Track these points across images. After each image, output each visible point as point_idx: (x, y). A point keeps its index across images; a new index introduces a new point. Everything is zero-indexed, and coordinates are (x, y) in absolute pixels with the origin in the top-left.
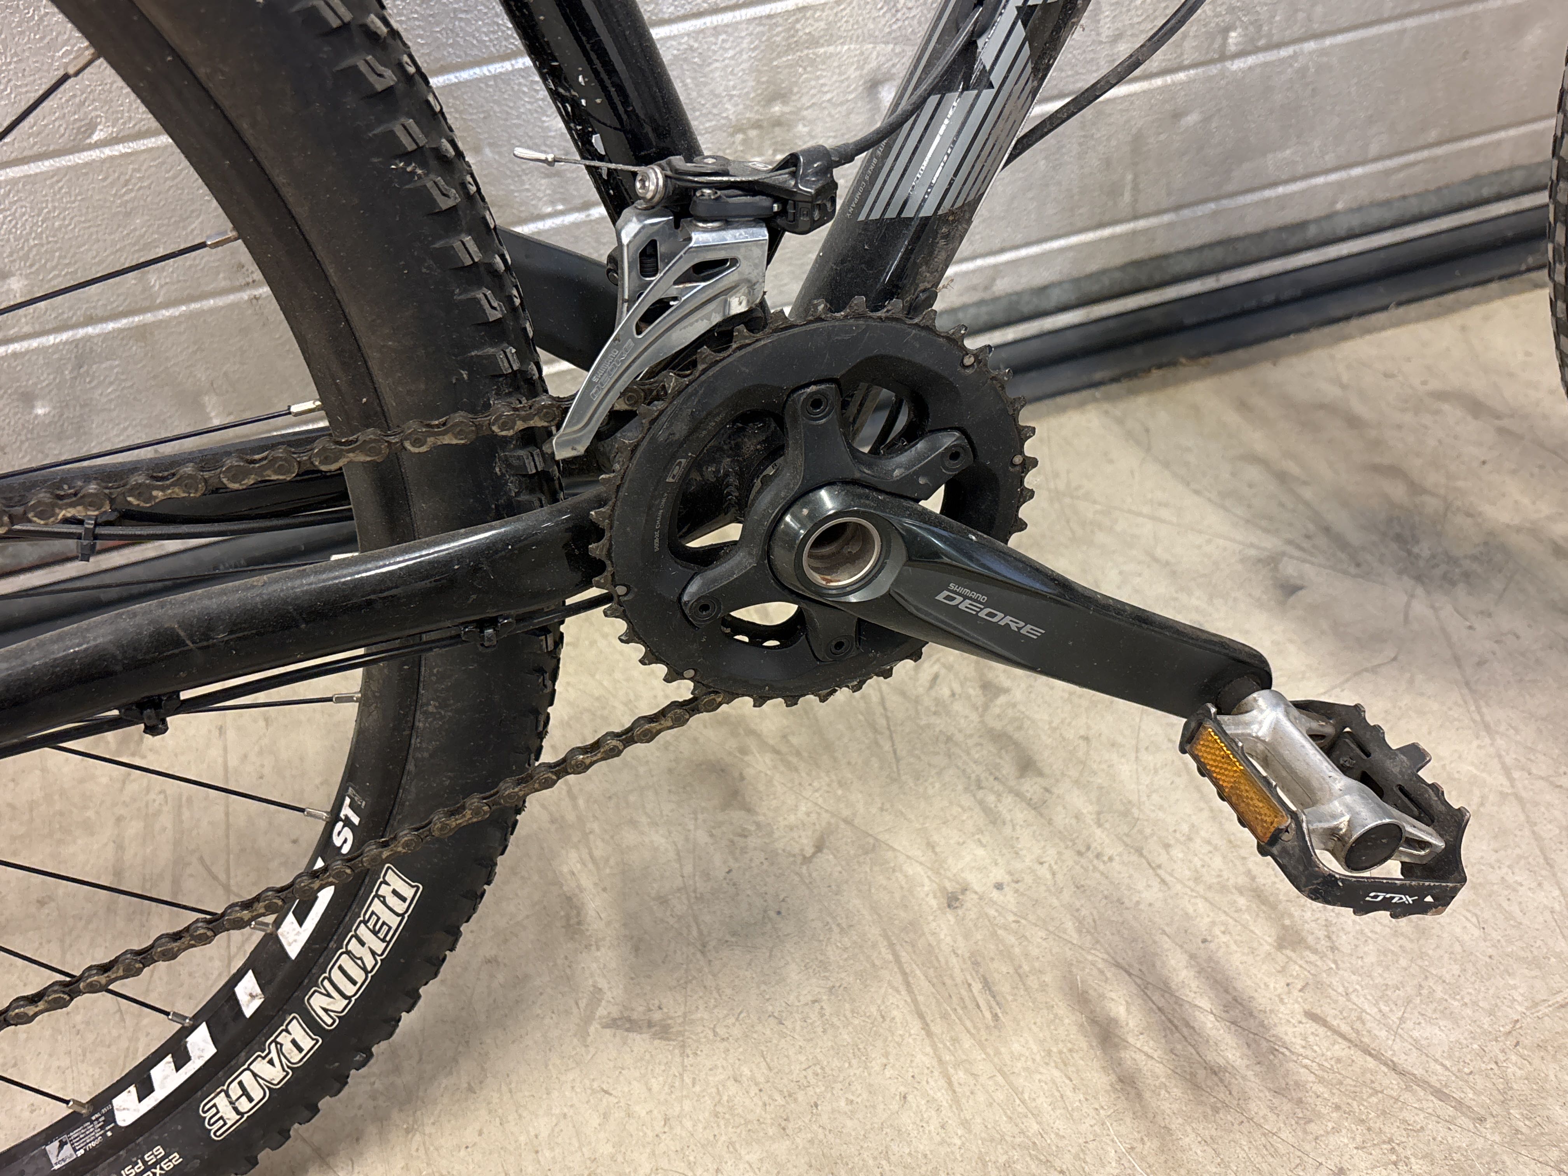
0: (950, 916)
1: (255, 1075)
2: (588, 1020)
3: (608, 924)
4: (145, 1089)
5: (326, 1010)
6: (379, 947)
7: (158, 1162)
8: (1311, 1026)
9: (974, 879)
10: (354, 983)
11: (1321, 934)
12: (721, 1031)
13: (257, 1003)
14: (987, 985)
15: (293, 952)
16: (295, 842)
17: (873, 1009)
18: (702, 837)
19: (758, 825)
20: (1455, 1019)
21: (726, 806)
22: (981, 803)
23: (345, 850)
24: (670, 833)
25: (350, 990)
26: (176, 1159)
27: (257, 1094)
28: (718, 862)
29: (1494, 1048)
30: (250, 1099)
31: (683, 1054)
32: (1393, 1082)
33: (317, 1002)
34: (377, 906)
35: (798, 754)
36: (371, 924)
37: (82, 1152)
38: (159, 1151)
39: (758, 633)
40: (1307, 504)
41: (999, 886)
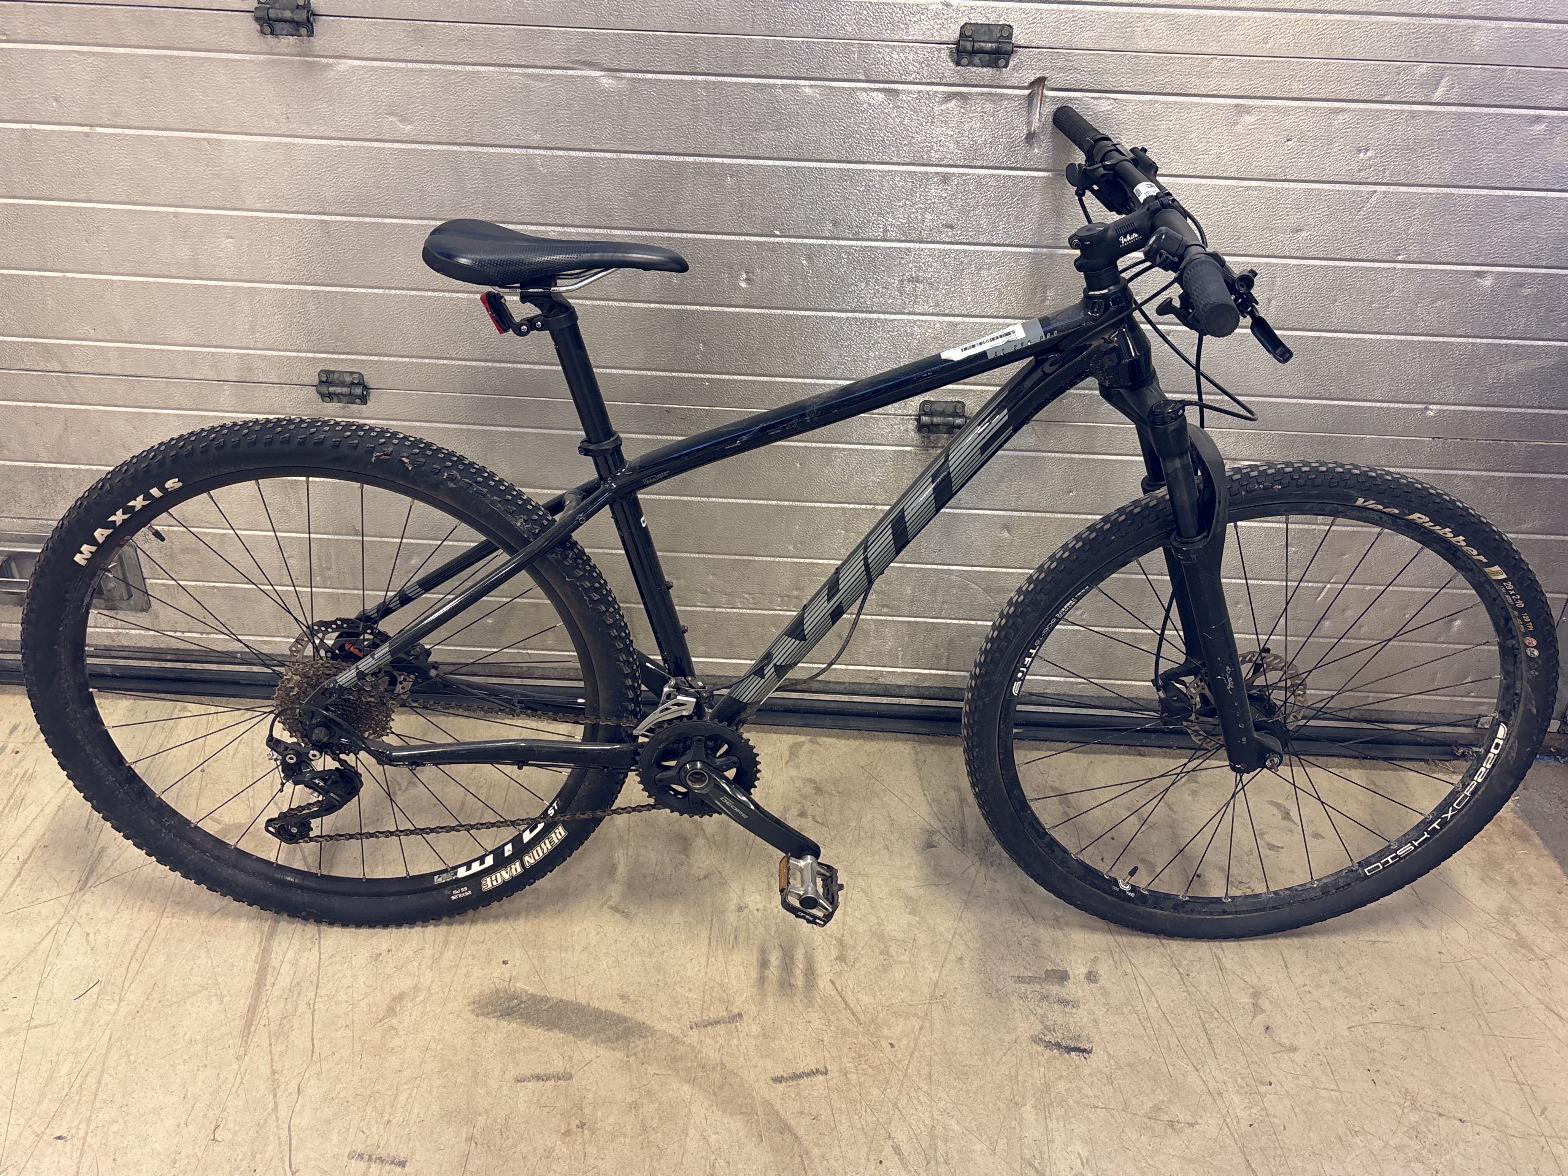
0: (737, 914)
1: (501, 875)
2: (604, 904)
3: (623, 877)
4: (469, 868)
5: (528, 862)
6: (550, 847)
7: (464, 892)
8: (829, 984)
9: (751, 906)
10: (539, 856)
11: (852, 960)
12: (645, 922)
13: (510, 853)
14: (736, 938)
15: (525, 841)
17: (696, 932)
18: (667, 860)
19: (689, 863)
20: (874, 996)
21: (681, 853)
22: (769, 882)
25: (537, 858)
26: (470, 893)
27: (500, 881)
28: (669, 870)
29: (880, 1008)
30: (497, 882)
31: (630, 924)
32: (842, 1006)
33: (526, 858)
34: (553, 835)
35: (715, 843)
36: (549, 840)
37: (444, 881)
38: (466, 889)
39: (677, 792)
40: (963, 815)
41: (758, 910)
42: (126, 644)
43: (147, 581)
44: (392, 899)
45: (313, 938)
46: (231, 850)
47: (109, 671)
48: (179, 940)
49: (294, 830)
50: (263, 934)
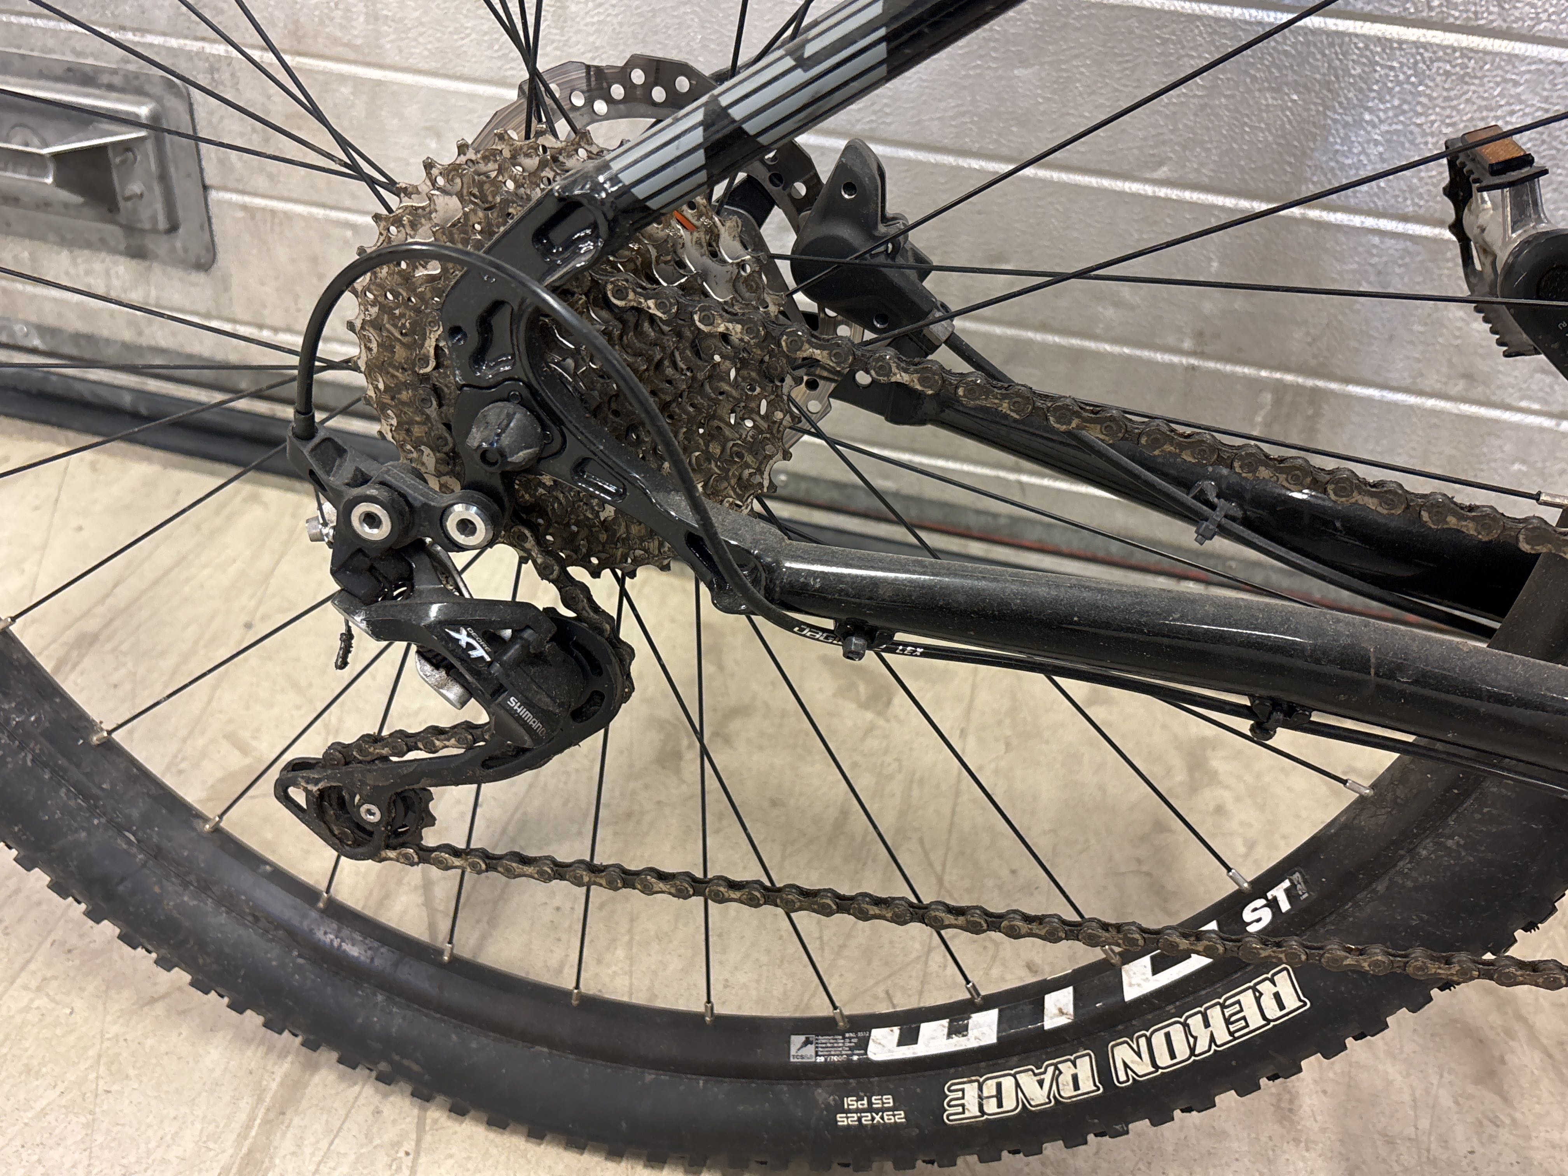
1: (1018, 1085)
3: (1324, 1130)
4: (909, 1037)
5: (1126, 1066)
6: (1222, 1036)
7: (883, 1110)
10: (1173, 1056)
13: (1063, 1021)
15: (1130, 994)
16: (1013, 872)
18: (1445, 1100)
19: (1514, 1120)
21: (1479, 1081)
23: (1252, 929)
24: (1408, 1075)
25: (1163, 1060)
26: (900, 1117)
27: (1009, 1103)
28: (1461, 1135)
30: (1000, 1105)
33: (1122, 1053)
34: (1248, 998)
36: (1228, 1012)
37: (821, 1059)
38: (889, 1100)
42: (163, 344)
43: (213, 195)
44: (650, 1077)
45: (396, 1145)
46: (201, 835)
47: (127, 400)
48: (28, 1070)
49: (372, 815)
50: (260, 1100)
